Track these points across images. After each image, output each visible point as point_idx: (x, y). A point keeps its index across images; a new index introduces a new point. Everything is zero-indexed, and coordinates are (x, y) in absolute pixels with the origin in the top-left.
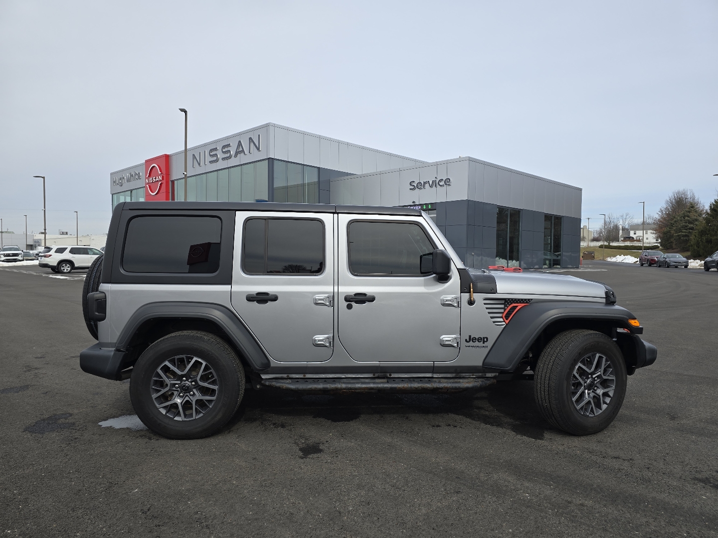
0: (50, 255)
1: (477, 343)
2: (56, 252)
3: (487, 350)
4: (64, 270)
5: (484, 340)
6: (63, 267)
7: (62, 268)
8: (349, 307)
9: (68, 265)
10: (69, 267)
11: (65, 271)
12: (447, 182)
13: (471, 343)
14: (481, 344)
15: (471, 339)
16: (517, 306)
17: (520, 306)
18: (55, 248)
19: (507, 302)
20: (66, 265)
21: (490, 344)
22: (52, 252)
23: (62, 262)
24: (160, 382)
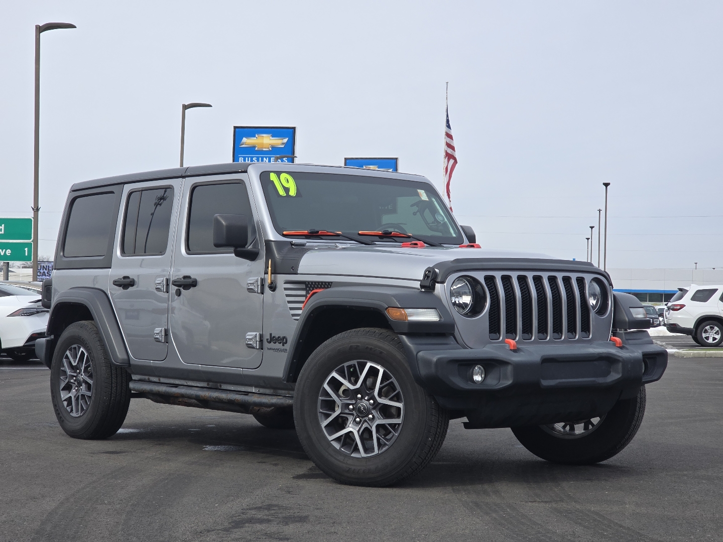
0: (682, 306)
1: (277, 345)
2: (694, 298)
4: (707, 338)
5: (283, 340)
6: (706, 331)
7: (704, 335)
8: (178, 293)
9: (716, 328)
10: (717, 333)
11: (710, 341)
13: (272, 345)
14: (281, 346)
15: (273, 339)
16: (315, 293)
18: (692, 290)
20: (712, 328)
21: (289, 346)
22: (686, 300)
23: (704, 321)
24: (65, 372)
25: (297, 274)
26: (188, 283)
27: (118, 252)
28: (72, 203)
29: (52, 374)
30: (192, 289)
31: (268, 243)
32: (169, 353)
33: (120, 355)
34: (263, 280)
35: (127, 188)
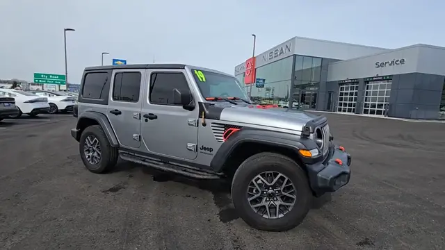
1: (206, 151)
3: (212, 157)
5: (211, 150)
8: (146, 121)
12: (402, 61)
13: (203, 151)
14: (209, 152)
15: (204, 148)
16: (232, 131)
17: (235, 130)
19: (226, 126)
21: (214, 153)
24: (86, 144)
25: (219, 120)
26: (152, 117)
27: (112, 99)
28: (85, 76)
29: (80, 145)
30: (154, 120)
31: (200, 103)
32: (141, 146)
33: (115, 143)
34: (198, 121)
35: (114, 72)
